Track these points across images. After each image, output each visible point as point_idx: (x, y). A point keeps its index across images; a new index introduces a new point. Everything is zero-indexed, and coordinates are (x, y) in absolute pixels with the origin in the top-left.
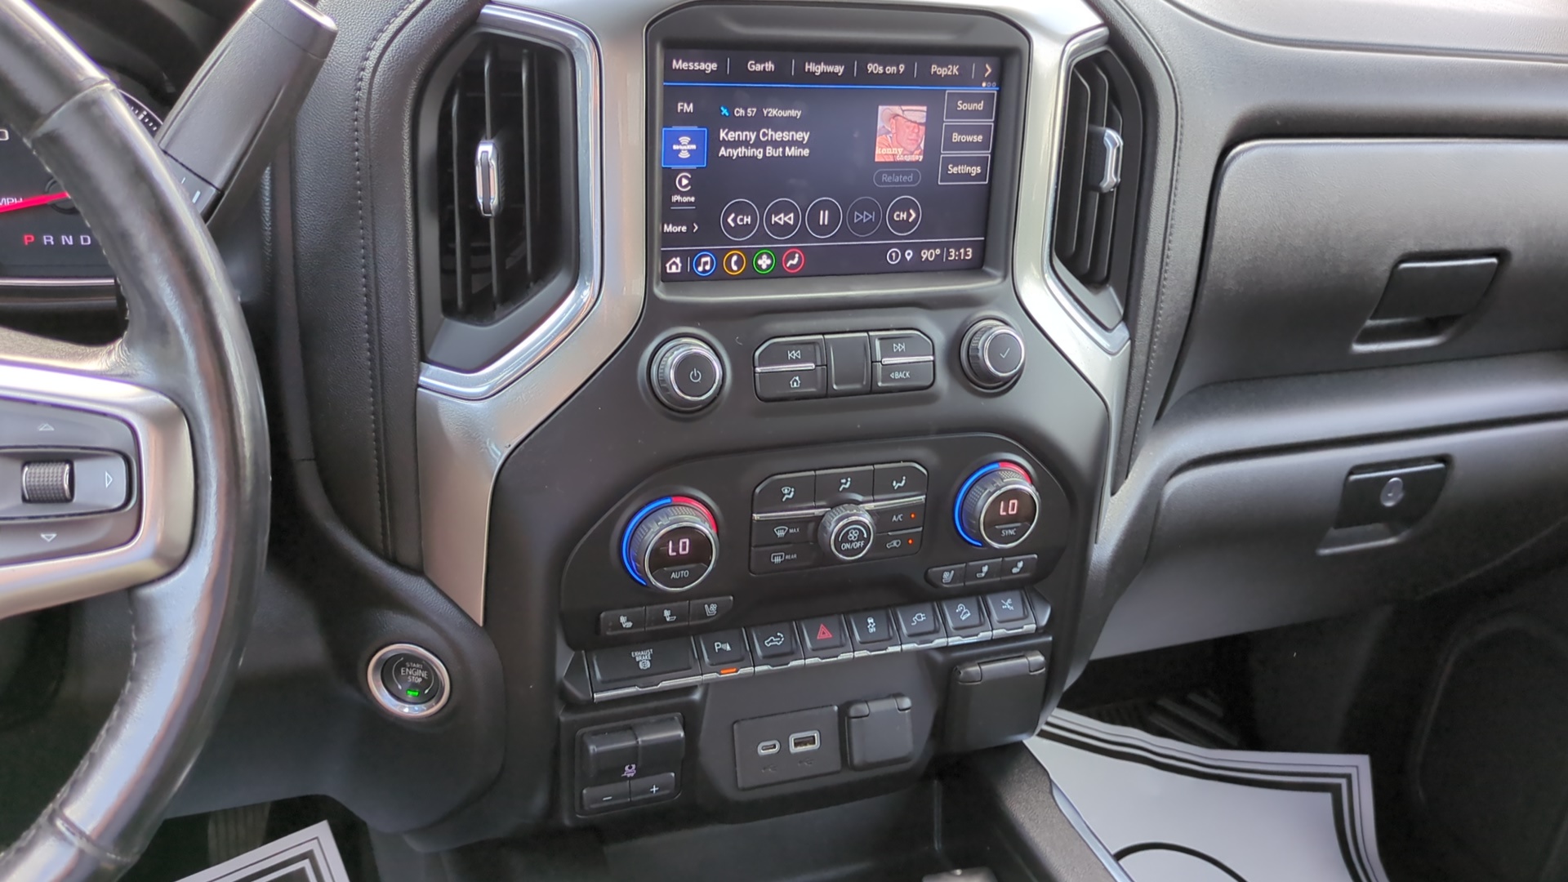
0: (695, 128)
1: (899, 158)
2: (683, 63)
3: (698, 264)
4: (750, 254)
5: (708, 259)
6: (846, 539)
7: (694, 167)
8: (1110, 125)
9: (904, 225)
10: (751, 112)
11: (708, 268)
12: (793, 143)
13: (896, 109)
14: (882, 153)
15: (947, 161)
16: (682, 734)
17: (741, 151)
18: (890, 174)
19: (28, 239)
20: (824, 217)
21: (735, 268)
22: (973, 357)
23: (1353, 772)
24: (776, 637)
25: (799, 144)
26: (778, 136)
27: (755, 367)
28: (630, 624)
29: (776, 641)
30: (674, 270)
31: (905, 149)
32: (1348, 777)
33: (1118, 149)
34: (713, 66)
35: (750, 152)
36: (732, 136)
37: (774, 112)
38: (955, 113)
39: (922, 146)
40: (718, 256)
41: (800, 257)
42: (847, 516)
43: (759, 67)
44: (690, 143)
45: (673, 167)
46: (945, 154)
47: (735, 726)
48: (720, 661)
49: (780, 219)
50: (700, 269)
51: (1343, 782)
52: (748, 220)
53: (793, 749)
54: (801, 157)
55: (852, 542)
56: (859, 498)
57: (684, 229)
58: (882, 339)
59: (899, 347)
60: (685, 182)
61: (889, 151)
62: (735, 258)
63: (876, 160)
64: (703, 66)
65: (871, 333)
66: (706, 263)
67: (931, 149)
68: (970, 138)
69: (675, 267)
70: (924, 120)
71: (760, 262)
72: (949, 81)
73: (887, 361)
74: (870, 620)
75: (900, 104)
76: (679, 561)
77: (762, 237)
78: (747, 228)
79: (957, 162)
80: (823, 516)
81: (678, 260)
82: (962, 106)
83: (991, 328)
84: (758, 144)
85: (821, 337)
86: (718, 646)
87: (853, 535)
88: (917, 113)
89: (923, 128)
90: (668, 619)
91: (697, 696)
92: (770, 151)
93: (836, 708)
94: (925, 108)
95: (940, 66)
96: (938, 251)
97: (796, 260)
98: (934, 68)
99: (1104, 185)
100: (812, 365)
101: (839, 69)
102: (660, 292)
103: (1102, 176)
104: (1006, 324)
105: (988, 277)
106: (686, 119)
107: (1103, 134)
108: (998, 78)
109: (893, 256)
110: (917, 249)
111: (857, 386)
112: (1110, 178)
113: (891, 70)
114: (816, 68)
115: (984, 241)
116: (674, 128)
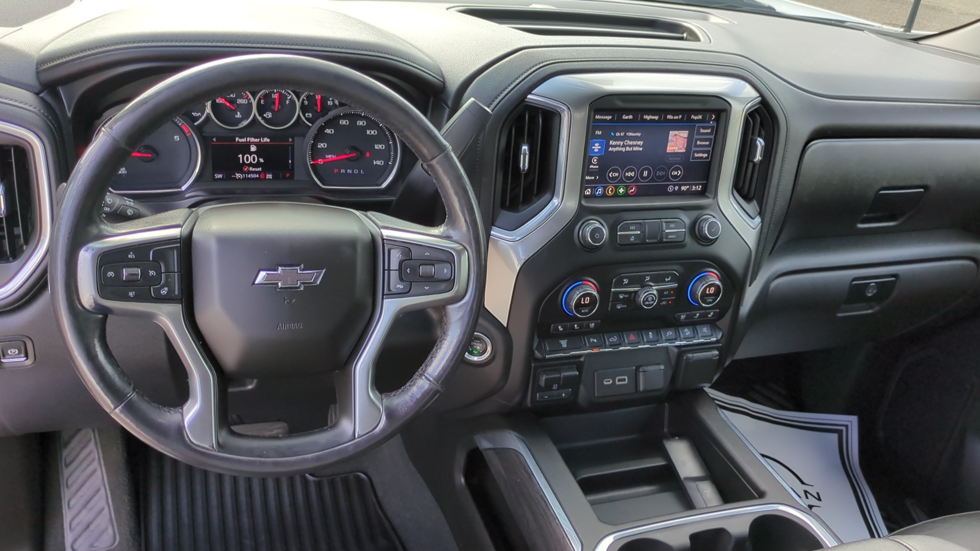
0: (601, 140)
1: (676, 151)
2: (599, 116)
3: (597, 191)
4: (616, 187)
5: (601, 189)
6: (647, 300)
7: (599, 155)
8: (760, 136)
9: (676, 177)
10: (622, 134)
11: (600, 193)
12: (636, 146)
13: (676, 132)
14: (669, 149)
15: (694, 152)
16: (578, 373)
17: (617, 149)
18: (672, 157)
19: (336, 171)
20: (645, 174)
21: (610, 193)
22: (701, 230)
23: (849, 424)
24: (614, 338)
25: (639, 146)
26: (631, 143)
28: (562, 329)
29: (614, 339)
30: (588, 193)
31: (679, 147)
32: (847, 426)
33: (762, 146)
34: (611, 117)
35: (620, 149)
36: (614, 143)
37: (631, 134)
38: (699, 133)
39: (685, 146)
40: (605, 188)
41: (635, 189)
42: (648, 291)
43: (627, 117)
44: (599, 146)
45: (592, 155)
46: (694, 149)
47: (595, 373)
48: (593, 346)
49: (629, 174)
50: (597, 193)
51: (844, 428)
52: (617, 174)
53: (617, 383)
54: (639, 151)
55: (649, 301)
56: (652, 284)
57: (593, 178)
58: (666, 222)
59: (672, 225)
60: (595, 160)
61: (672, 148)
62: (610, 189)
63: (667, 151)
64: (606, 117)
65: (662, 220)
66: (600, 191)
67: (688, 148)
68: (704, 143)
69: (588, 192)
70: (686, 136)
71: (620, 191)
72: (698, 121)
73: (667, 231)
74: (650, 333)
75: (678, 130)
76: (585, 305)
77: (621, 181)
78: (616, 178)
79: (698, 152)
80: (638, 291)
81: (590, 190)
82: (702, 131)
83: (708, 219)
84: (624, 146)
85: (642, 221)
86: (591, 340)
87: (650, 299)
88: (685, 134)
89: (686, 140)
90: (576, 328)
91: (582, 359)
92: (628, 149)
93: (634, 368)
94: (687, 132)
95: (695, 115)
96: (688, 187)
97: (633, 190)
98: (693, 117)
99: (756, 160)
100: (639, 232)
101: (656, 118)
102: (583, 203)
103: (755, 157)
104: (714, 217)
105: (708, 197)
106: (598, 137)
107: (756, 140)
108: (717, 120)
109: (670, 189)
110: (680, 186)
111: (655, 241)
112: (758, 158)
113: (676, 117)
114: (648, 117)
115: (707, 183)
116: (594, 140)
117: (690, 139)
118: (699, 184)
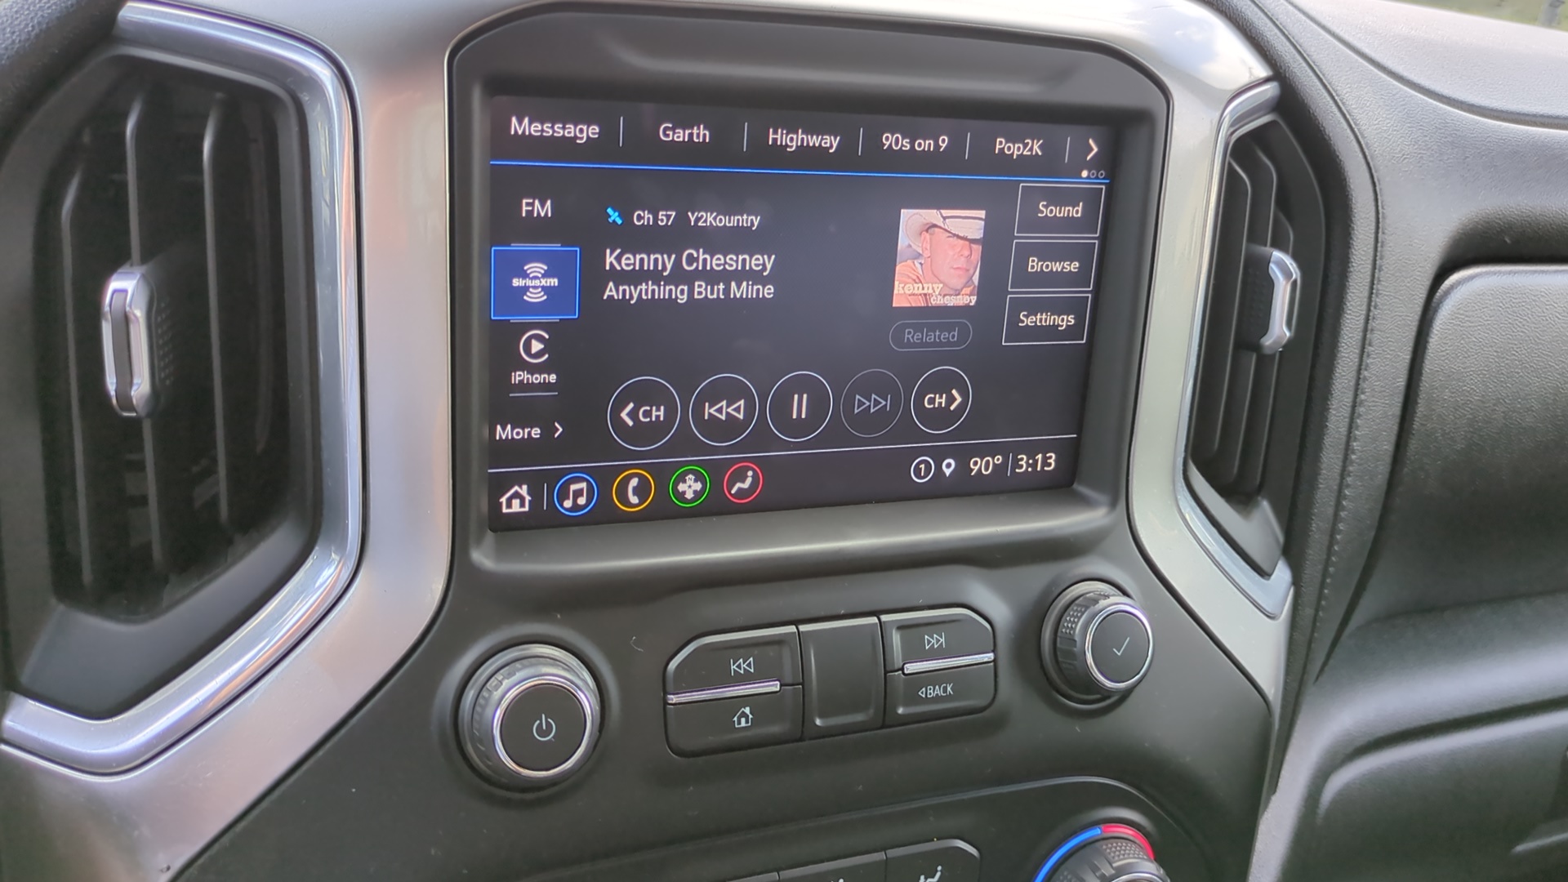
0: (556, 247)
1: (937, 301)
2: (530, 123)
3: (563, 495)
4: (662, 474)
5: (584, 485)
7: (555, 318)
8: (1276, 244)
9: (941, 417)
10: (666, 217)
11: (582, 501)
12: (741, 275)
13: (932, 215)
14: (906, 292)
15: (1019, 305)
17: (646, 290)
18: (918, 328)
20: (800, 407)
21: (634, 500)
22: (1065, 651)
25: (755, 277)
26: (716, 262)
27: (665, 693)
30: (516, 506)
31: (945, 285)
33: (1293, 285)
34: (593, 131)
35: (663, 292)
36: (629, 262)
37: (709, 219)
38: (1034, 223)
39: (976, 279)
40: (603, 479)
41: (755, 477)
43: (680, 136)
44: (546, 275)
45: (515, 319)
46: (1014, 292)
49: (720, 411)
50: (568, 504)
52: (659, 413)
54: (759, 301)
57: (536, 432)
58: (902, 627)
59: (935, 640)
60: (536, 346)
61: (917, 289)
62: (634, 482)
63: (894, 305)
64: (571, 131)
65: (884, 618)
66: (578, 493)
67: (991, 283)
68: (1057, 267)
69: (516, 502)
70: (979, 235)
71: (681, 487)
72: (1026, 165)
73: (911, 668)
75: (939, 206)
77: (685, 444)
78: (658, 429)
79: (1035, 307)
81: (524, 490)
82: (1046, 210)
83: (1096, 601)
84: (679, 276)
85: (792, 629)
88: (970, 223)
89: (978, 249)
92: (701, 290)
94: (982, 214)
95: (1011, 139)
96: (999, 459)
97: (749, 480)
98: (1001, 143)
99: (1268, 341)
100: (774, 686)
101: (831, 142)
102: (483, 557)
103: (1264, 328)
104: (1125, 593)
105: (1085, 502)
106: (537, 229)
107: (1266, 261)
108: (1112, 163)
109: (920, 473)
110: (963, 456)
111: (859, 717)
112: (1279, 330)
113: (924, 145)
114: (793, 141)
115: (1078, 439)
116: (516, 247)
117: (993, 247)
118: (1044, 447)
